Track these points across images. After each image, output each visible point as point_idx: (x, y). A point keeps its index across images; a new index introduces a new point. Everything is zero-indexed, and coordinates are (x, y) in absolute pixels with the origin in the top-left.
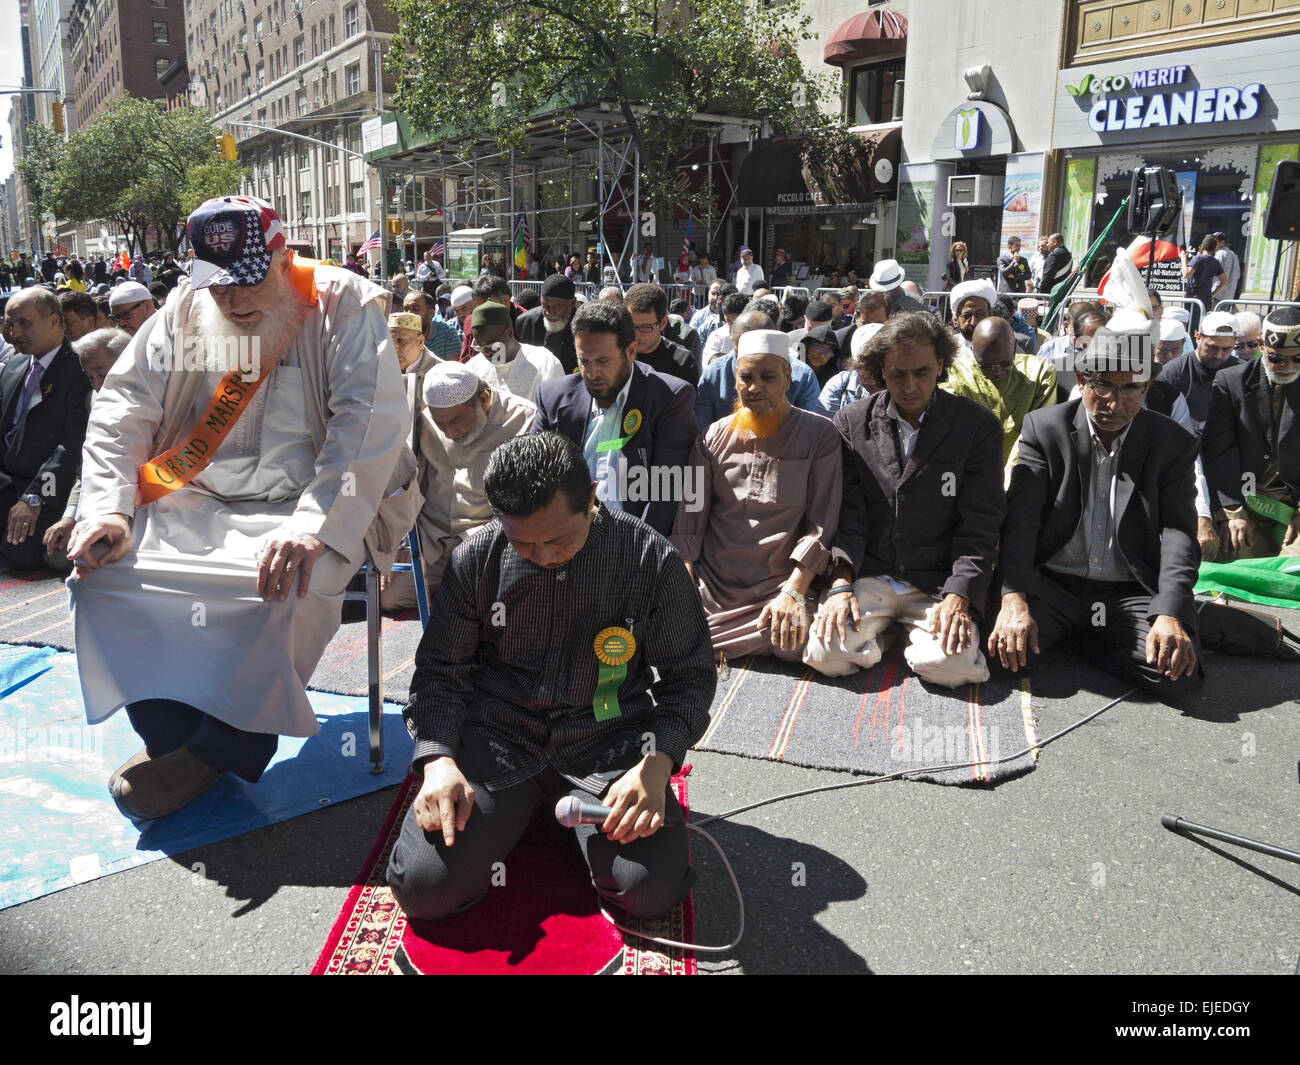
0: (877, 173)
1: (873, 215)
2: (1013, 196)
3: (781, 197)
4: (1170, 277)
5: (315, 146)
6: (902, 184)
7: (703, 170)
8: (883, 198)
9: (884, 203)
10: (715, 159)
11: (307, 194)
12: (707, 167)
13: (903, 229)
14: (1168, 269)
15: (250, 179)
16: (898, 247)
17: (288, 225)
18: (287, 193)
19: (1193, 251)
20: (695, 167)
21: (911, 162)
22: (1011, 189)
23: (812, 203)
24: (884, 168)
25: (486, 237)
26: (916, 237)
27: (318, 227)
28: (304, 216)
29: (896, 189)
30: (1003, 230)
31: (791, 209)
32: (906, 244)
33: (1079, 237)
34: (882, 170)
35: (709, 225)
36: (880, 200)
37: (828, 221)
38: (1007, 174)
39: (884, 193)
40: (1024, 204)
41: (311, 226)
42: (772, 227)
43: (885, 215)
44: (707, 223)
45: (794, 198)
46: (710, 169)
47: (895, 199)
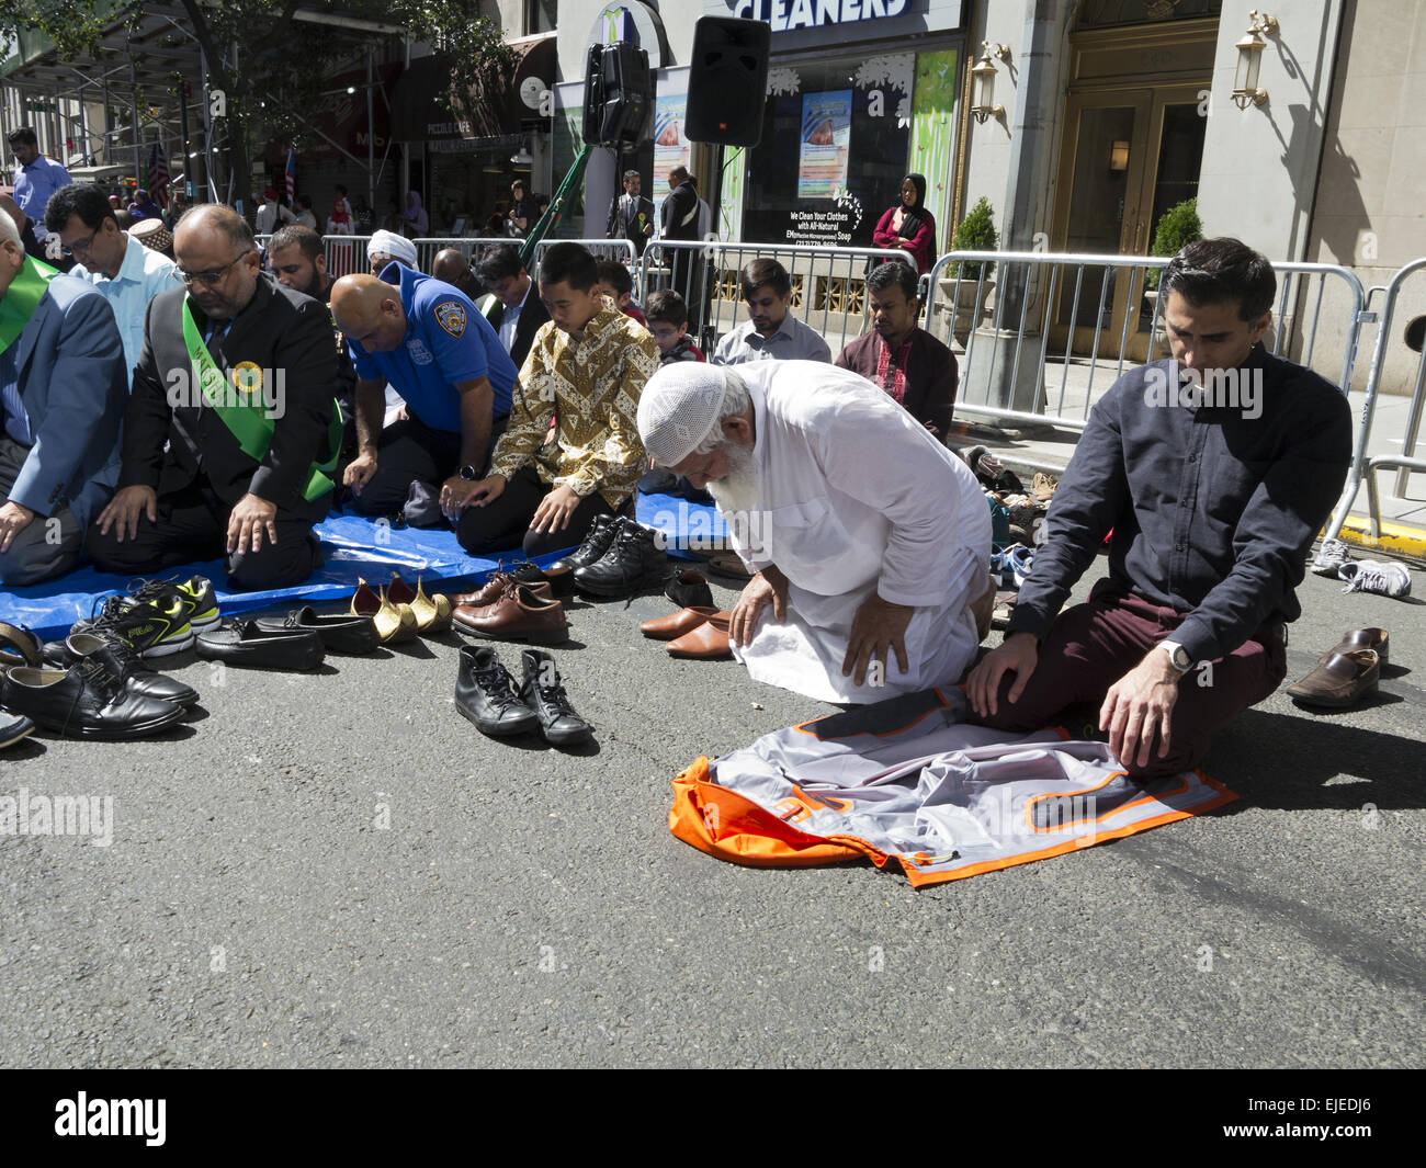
0: (523, 95)
1: (523, 151)
2: (664, 126)
3: (431, 127)
4: (825, 232)
7: (361, 95)
8: (538, 130)
9: (539, 137)
10: (374, 79)
12: (365, 91)
14: (824, 222)
19: (850, 197)
20: (351, 90)
21: (566, 81)
22: (663, 115)
23: (459, 135)
24: (534, 89)
29: (550, 117)
30: (655, 170)
33: (735, 179)
34: (531, 91)
35: (371, 167)
36: (535, 132)
38: (658, 95)
39: (537, 123)
40: (674, 135)
43: (542, 151)
44: (367, 164)
45: (443, 129)
46: (369, 93)
47: (549, 131)
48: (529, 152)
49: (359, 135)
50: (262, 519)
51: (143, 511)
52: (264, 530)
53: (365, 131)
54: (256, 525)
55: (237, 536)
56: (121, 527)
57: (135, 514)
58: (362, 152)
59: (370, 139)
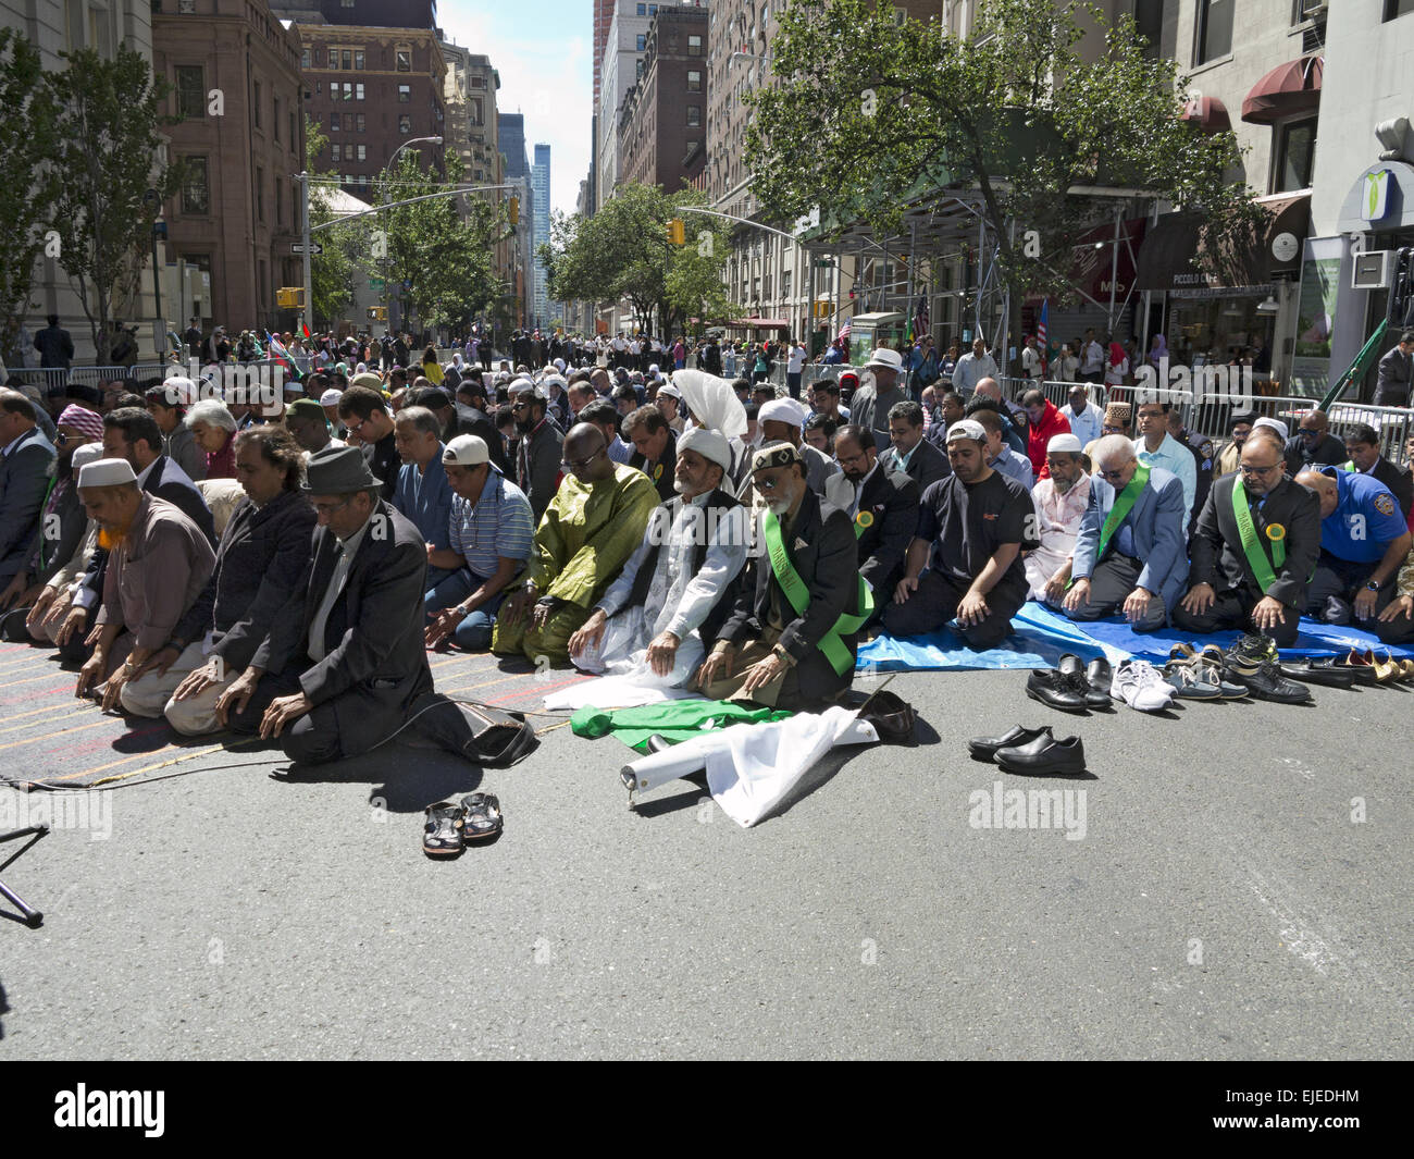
0: (1274, 250)
1: (1270, 299)
3: (1177, 278)
5: (777, 235)
6: (1306, 262)
7: (1108, 249)
8: (1287, 279)
9: (1287, 285)
10: (1121, 235)
11: (789, 273)
12: (1112, 245)
13: (1305, 315)
15: (745, 258)
16: (1299, 337)
17: (772, 304)
18: (773, 273)
20: (1099, 245)
21: (1319, 236)
23: (1206, 285)
24: (1285, 243)
25: (881, 322)
26: (1317, 324)
27: (795, 306)
28: (785, 295)
29: (1300, 268)
31: (1194, 292)
32: (1308, 333)
34: (1283, 246)
35: (1111, 309)
36: (1283, 281)
37: (1234, 306)
39: (1287, 273)
41: (789, 305)
42: (1174, 313)
43: (1289, 298)
44: (1108, 308)
45: (1189, 279)
46: (1116, 247)
47: (1298, 280)
48: (1276, 300)
49: (1103, 283)
50: (1276, 610)
51: (1208, 600)
52: (1277, 617)
53: (1108, 279)
54: (1272, 613)
55: (1261, 618)
56: (1196, 607)
57: (1204, 602)
58: (1105, 298)
59: (1113, 286)
